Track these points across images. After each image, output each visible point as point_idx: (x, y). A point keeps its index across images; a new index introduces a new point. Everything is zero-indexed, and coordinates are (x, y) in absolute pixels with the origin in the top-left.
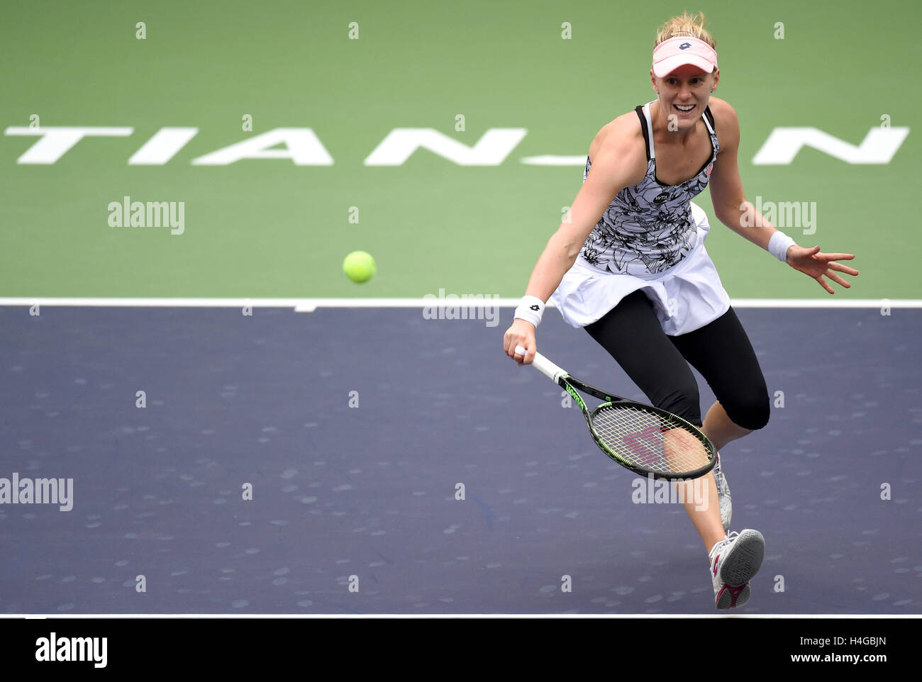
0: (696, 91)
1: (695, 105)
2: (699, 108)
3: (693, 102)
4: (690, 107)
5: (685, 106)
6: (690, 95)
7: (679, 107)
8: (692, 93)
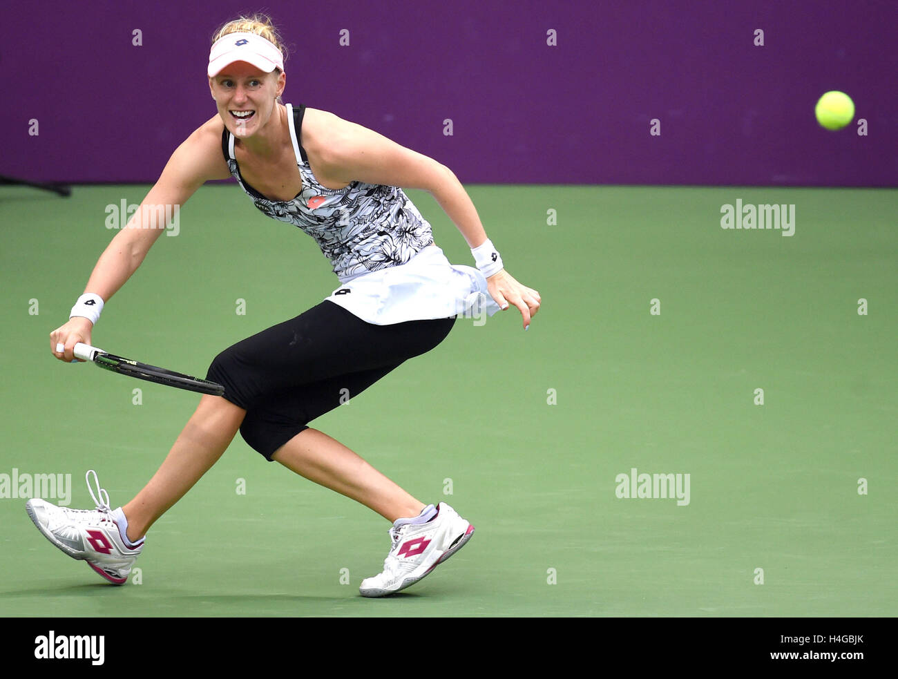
0: (253, 95)
1: (254, 112)
2: (258, 115)
3: (250, 107)
4: (247, 114)
5: (241, 112)
6: (246, 99)
7: (235, 113)
8: (248, 97)
